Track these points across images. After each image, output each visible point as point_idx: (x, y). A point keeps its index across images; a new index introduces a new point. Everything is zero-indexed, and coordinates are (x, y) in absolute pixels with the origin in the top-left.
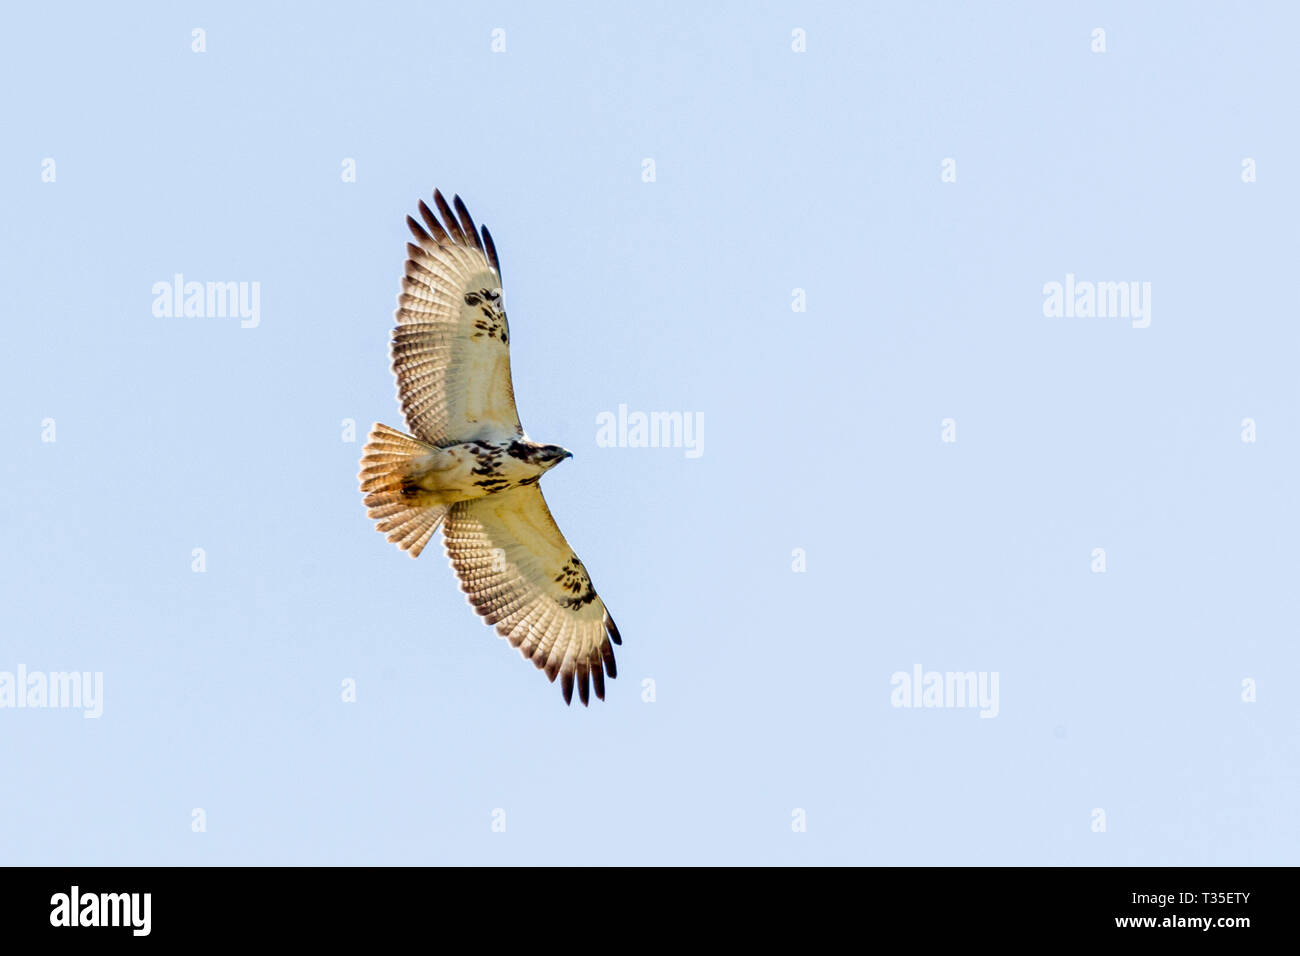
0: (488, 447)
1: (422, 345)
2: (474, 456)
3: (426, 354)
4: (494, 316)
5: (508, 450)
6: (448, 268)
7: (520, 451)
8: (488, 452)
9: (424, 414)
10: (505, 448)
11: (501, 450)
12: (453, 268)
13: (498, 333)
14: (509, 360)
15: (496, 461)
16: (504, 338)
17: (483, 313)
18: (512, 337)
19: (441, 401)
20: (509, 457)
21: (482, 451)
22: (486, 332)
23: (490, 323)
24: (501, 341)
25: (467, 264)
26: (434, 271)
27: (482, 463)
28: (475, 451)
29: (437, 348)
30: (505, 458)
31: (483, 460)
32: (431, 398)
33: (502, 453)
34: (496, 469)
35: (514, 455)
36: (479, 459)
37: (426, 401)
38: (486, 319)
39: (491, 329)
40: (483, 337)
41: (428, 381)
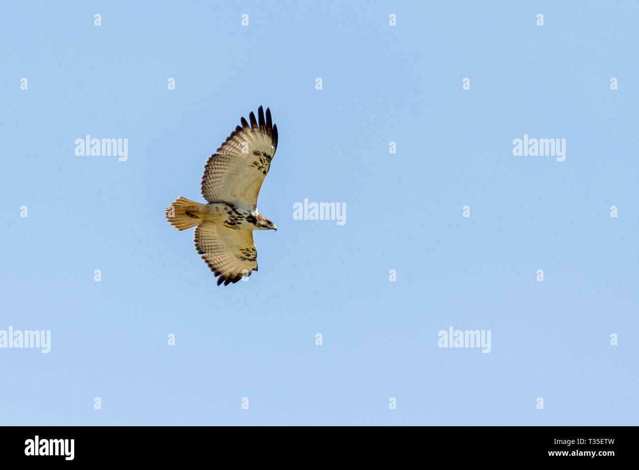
0: (237, 213)
1: (224, 162)
2: (228, 215)
3: (223, 165)
4: (264, 163)
5: (247, 218)
6: (251, 139)
7: (253, 220)
8: (236, 215)
9: (211, 187)
10: (246, 216)
11: (244, 217)
12: (254, 140)
13: (263, 170)
14: (263, 181)
15: (239, 221)
16: (265, 173)
17: (259, 160)
18: (269, 174)
19: (222, 184)
20: (247, 222)
21: (234, 214)
22: (257, 167)
23: (260, 164)
24: (263, 173)
25: (262, 140)
26: (244, 138)
27: (232, 220)
28: (230, 213)
29: (230, 164)
30: (244, 221)
31: (233, 219)
32: (218, 182)
33: (243, 219)
34: (237, 225)
35: (249, 221)
36: (231, 218)
37: (215, 182)
38: (260, 163)
39: (260, 167)
40: (254, 168)
41: (219, 175)
